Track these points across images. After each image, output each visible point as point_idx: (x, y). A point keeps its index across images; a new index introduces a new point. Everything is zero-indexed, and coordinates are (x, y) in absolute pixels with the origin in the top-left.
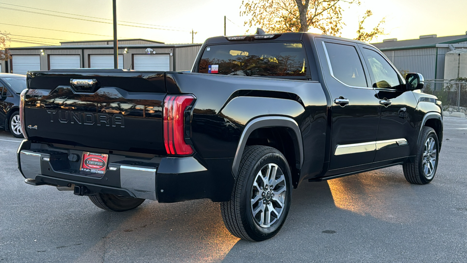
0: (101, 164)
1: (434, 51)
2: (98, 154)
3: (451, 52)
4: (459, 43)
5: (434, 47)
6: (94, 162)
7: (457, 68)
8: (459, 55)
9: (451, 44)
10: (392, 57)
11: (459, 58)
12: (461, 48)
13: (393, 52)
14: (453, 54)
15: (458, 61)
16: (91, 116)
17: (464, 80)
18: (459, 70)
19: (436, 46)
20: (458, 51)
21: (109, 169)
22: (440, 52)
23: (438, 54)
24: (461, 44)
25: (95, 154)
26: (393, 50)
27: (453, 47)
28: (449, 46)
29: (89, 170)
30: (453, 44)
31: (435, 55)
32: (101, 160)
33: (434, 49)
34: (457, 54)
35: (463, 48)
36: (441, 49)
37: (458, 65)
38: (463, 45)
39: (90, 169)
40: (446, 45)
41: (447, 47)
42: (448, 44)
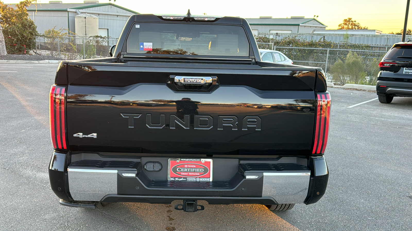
0: (202, 170)
1: (66, 14)
2: (195, 160)
3: (79, 16)
4: (83, 9)
5: (66, 11)
6: (189, 169)
7: (85, 27)
8: (85, 18)
9: (78, 10)
10: (33, 16)
11: (85, 20)
12: (86, 13)
13: (33, 12)
14: (81, 17)
15: (85, 22)
16: (207, 119)
17: (99, 37)
18: (86, 29)
19: (68, 11)
20: (84, 15)
21: (246, 178)
22: (71, 15)
23: (69, 16)
24: (84, 10)
25: (190, 160)
26: (33, 11)
27: (79, 12)
28: (76, 11)
29: (184, 179)
30: (79, 10)
31: (67, 17)
32: (200, 165)
33: (66, 12)
34: (84, 17)
35: (87, 13)
36: (71, 13)
37: (85, 25)
38: (85, 11)
39: (186, 178)
40: (74, 10)
41: (75, 11)
42: (75, 10)
